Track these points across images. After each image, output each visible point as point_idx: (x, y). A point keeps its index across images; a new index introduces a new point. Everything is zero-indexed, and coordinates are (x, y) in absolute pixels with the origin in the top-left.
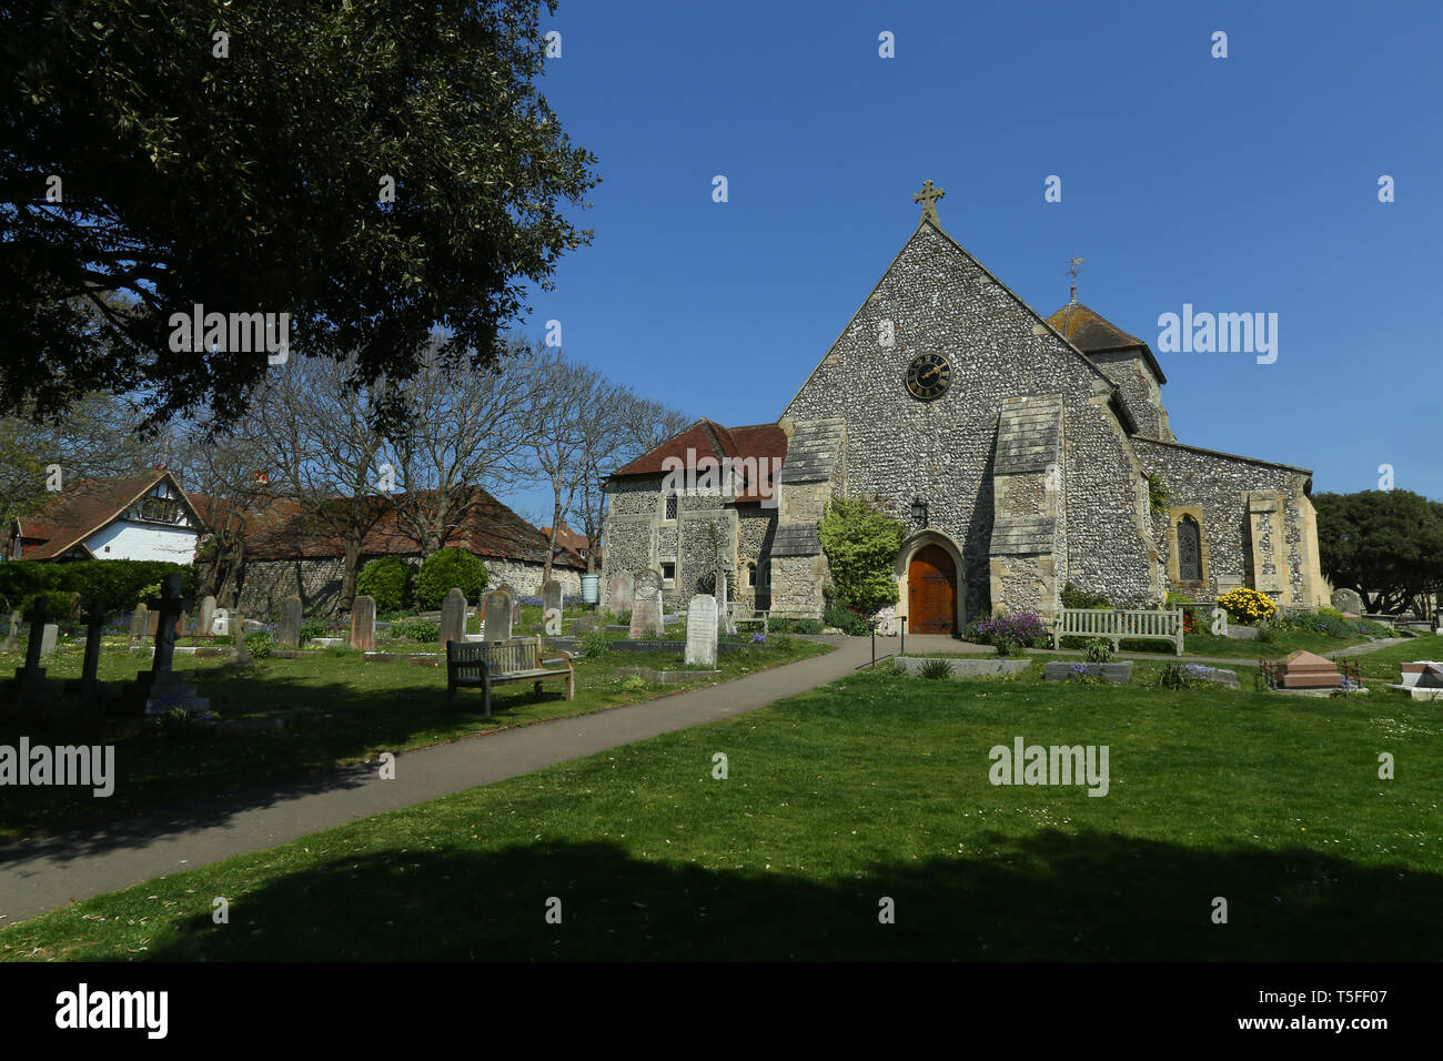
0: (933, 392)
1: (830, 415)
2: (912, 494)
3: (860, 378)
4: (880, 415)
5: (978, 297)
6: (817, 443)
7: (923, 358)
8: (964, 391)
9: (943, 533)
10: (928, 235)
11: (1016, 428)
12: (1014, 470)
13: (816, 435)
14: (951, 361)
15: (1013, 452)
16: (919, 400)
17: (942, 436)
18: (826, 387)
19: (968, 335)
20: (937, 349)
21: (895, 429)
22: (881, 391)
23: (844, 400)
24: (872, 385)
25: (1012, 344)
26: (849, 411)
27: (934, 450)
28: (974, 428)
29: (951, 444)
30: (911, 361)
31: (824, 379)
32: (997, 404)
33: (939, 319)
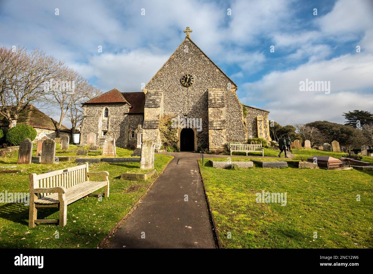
0: (189, 85)
1: (159, 89)
2: (183, 112)
3: (168, 79)
4: (174, 89)
5: (202, 60)
6: (155, 96)
7: (186, 75)
8: (197, 85)
10: (188, 42)
11: (213, 96)
12: (214, 107)
14: (194, 77)
15: (213, 102)
16: (185, 87)
17: (191, 97)
18: (158, 81)
19: (199, 70)
20: (190, 73)
21: (178, 94)
22: (174, 83)
23: (163, 85)
24: (171, 82)
25: (211, 74)
26: (164, 88)
27: (189, 101)
28: (200, 95)
29: (194, 99)
30: (183, 76)
31: (157, 79)
32: (207, 89)
33: (191, 65)
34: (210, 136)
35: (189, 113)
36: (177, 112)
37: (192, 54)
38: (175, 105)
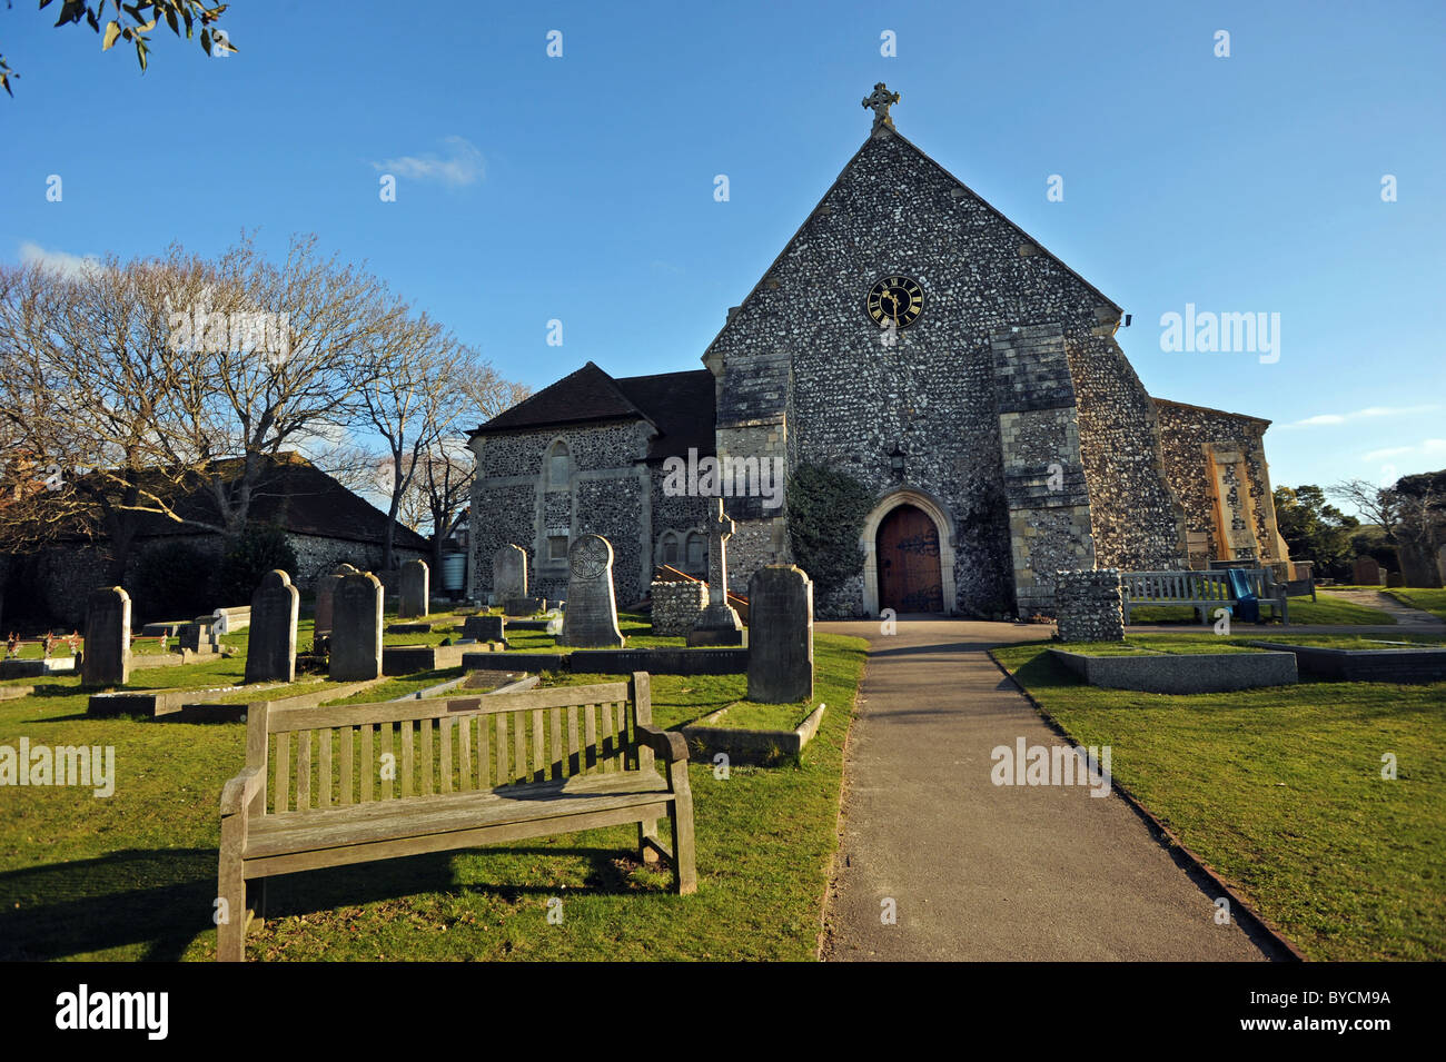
0: (903, 321)
1: (771, 349)
2: (881, 443)
3: (807, 305)
4: (836, 347)
5: (951, 212)
6: (760, 381)
7: (888, 282)
8: (939, 320)
10: (884, 142)
11: (1015, 361)
12: (1025, 407)
13: (756, 374)
14: (922, 285)
15: (1018, 387)
17: (915, 373)
18: (764, 316)
19: (941, 255)
20: (904, 272)
21: (855, 366)
22: (835, 321)
23: (789, 331)
24: (823, 312)
25: (996, 266)
26: (795, 344)
27: (906, 390)
28: (956, 364)
29: (927, 383)
30: (873, 285)
31: (762, 306)
32: (982, 335)
33: (904, 237)
34: (1016, 542)
35: (912, 445)
36: (855, 444)
37: (907, 190)
38: (847, 413)
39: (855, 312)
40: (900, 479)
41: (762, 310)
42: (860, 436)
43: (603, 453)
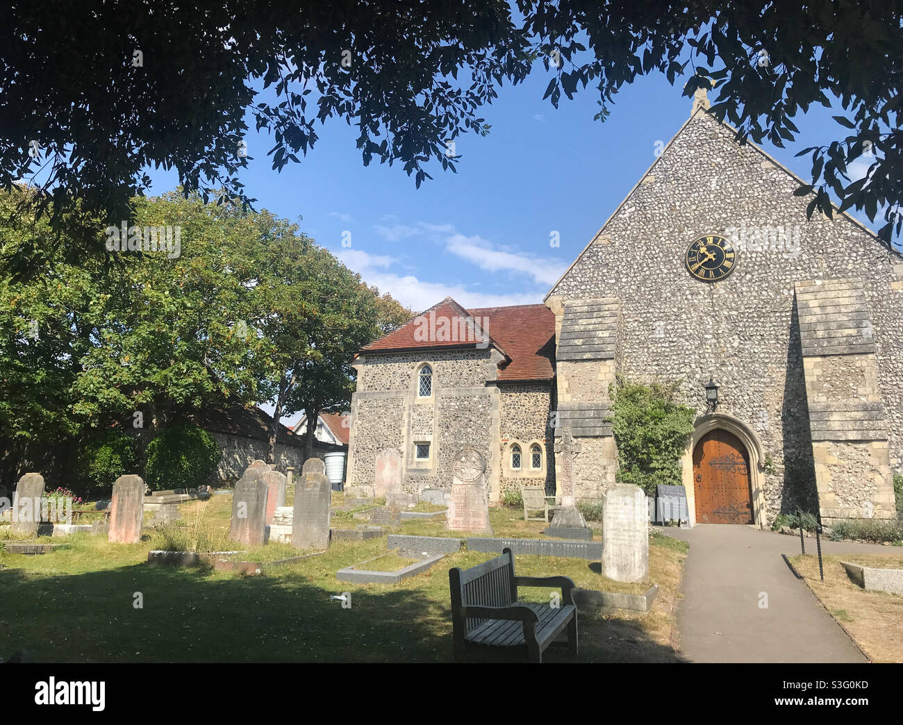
0: (717, 273)
1: (602, 294)
2: (698, 376)
3: (634, 258)
4: (659, 292)
5: (761, 182)
6: (593, 321)
7: (705, 240)
8: (749, 273)
9: (734, 417)
10: (703, 122)
11: (818, 311)
12: (826, 353)
13: (590, 313)
14: (734, 243)
15: (820, 334)
16: (703, 281)
17: (728, 318)
18: (597, 267)
19: (752, 218)
20: (718, 231)
21: (675, 310)
22: (658, 272)
23: (618, 279)
24: (648, 265)
25: (801, 228)
26: (623, 290)
27: (720, 332)
28: (764, 311)
29: (739, 326)
30: (691, 243)
31: (595, 258)
32: (788, 286)
33: (719, 202)
34: (819, 468)
35: (725, 379)
36: (674, 376)
37: (722, 163)
38: (668, 350)
39: (675, 265)
40: (714, 407)
41: (595, 261)
42: (678, 369)
43: (461, 374)
